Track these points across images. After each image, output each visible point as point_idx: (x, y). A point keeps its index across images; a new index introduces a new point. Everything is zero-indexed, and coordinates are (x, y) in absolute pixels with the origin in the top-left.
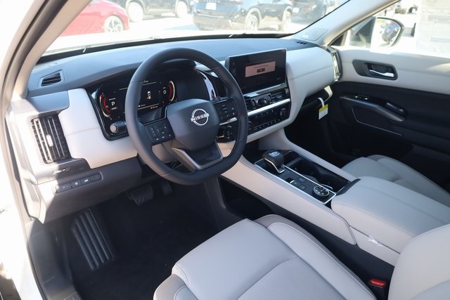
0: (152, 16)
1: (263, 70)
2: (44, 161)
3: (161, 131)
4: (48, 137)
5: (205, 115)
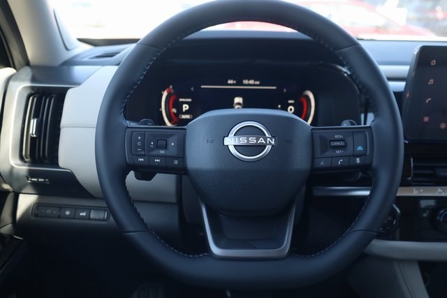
2: (21, 158)
3: (158, 147)
4: (34, 123)
5: (261, 140)
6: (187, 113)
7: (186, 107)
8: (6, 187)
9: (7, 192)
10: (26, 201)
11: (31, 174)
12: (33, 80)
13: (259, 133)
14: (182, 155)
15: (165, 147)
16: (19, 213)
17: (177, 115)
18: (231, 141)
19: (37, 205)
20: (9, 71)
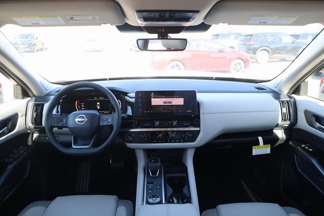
0: (278, 60)
1: (171, 103)
2: (32, 124)
3: (61, 121)
4: (35, 113)
5: (84, 120)
6: (83, 107)
7: (83, 106)
8: (29, 131)
9: (30, 133)
10: (36, 135)
11: (35, 128)
12: (35, 101)
13: (83, 117)
14: (67, 124)
15: (63, 121)
16: (34, 139)
17: (80, 108)
18: (77, 120)
19: (39, 136)
20: (29, 98)
